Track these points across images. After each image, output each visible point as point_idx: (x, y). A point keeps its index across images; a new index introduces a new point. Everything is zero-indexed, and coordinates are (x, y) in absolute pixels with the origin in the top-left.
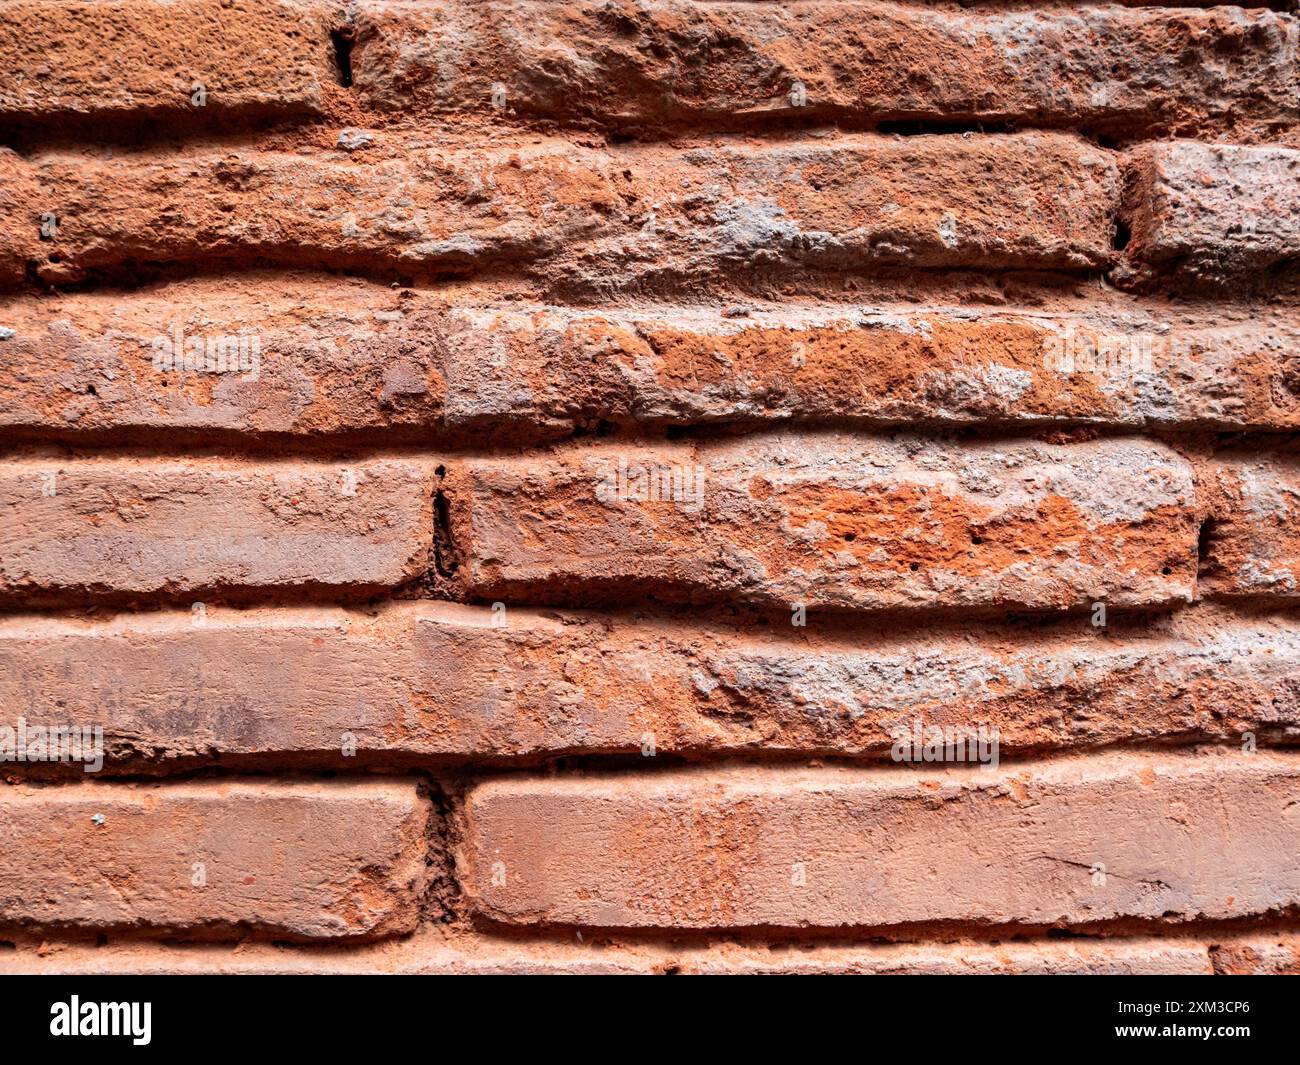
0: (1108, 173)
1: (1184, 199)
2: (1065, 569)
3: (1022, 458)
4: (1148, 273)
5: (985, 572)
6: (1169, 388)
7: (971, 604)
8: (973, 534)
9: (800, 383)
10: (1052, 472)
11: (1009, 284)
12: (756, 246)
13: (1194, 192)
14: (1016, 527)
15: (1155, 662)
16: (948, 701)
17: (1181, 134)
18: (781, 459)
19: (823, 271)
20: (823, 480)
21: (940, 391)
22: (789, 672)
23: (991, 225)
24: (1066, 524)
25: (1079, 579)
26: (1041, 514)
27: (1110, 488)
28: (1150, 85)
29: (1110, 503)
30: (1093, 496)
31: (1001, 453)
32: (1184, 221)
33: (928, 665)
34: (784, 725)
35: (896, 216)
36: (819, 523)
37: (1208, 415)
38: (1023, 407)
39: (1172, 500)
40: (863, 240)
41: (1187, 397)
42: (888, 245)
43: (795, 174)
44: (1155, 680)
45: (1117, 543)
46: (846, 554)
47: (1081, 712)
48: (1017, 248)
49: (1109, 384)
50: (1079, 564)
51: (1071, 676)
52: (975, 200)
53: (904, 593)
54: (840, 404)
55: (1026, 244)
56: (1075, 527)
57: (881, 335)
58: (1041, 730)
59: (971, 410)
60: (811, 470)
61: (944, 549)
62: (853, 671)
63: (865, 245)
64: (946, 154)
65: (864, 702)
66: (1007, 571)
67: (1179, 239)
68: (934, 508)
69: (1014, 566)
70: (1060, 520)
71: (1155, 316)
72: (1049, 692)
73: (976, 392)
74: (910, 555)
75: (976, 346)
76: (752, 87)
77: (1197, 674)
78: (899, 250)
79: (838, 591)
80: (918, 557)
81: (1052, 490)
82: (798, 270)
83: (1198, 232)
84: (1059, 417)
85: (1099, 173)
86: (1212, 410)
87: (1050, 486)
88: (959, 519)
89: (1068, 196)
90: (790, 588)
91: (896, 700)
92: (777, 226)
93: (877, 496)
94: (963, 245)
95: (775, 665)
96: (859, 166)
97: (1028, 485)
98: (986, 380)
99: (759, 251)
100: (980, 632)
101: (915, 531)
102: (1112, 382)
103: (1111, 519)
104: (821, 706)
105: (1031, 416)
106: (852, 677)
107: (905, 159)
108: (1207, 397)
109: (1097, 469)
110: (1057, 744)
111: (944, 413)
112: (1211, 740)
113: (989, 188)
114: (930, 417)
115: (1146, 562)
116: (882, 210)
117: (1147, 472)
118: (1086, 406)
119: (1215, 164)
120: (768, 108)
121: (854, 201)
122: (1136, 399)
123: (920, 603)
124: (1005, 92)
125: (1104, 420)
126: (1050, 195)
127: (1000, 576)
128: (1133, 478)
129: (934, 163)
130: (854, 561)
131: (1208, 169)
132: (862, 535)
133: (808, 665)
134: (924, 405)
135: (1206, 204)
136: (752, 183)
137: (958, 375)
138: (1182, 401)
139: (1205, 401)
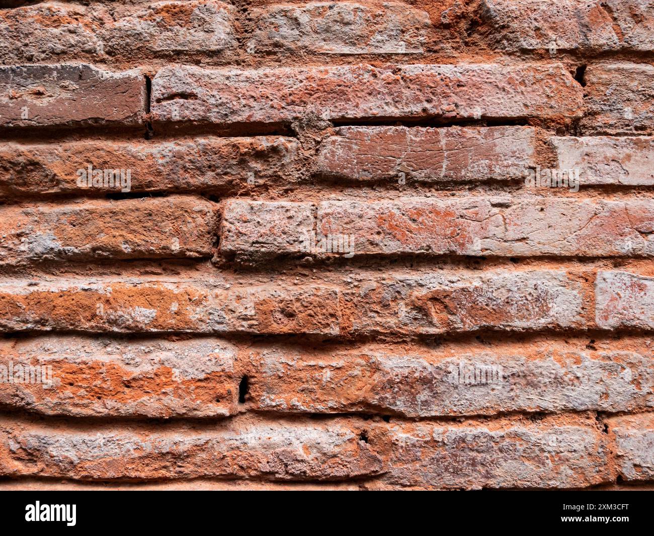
0: (208, 214)
1: (233, 228)
2: (166, 400)
3: (152, 348)
4: (224, 260)
5: (130, 401)
6: (225, 316)
7: (124, 415)
8: (125, 384)
9: (54, 316)
10: (163, 355)
11: (164, 266)
12: (43, 253)
13: (238, 225)
14: (145, 381)
15: (214, 442)
16: (115, 458)
17: (242, 195)
18: (46, 349)
19: (77, 262)
20: (61, 359)
21: (112, 320)
22: (48, 442)
23: (147, 241)
24: (169, 380)
25: (172, 405)
26: (156, 375)
27: (190, 363)
28: (226, 174)
29: (190, 370)
30: (182, 367)
31: (143, 347)
32: (232, 239)
33: (108, 441)
34: (47, 465)
35: (103, 239)
36: (58, 378)
37: (241, 329)
38: (152, 326)
39: (219, 369)
40: (88, 250)
41: (232, 320)
42: (100, 252)
43: (64, 219)
44: (214, 450)
45: (191, 389)
46: (68, 392)
47: (180, 464)
48: (161, 251)
49: (194, 314)
50: (173, 398)
51: (172, 448)
52: (141, 230)
53: (94, 410)
54: (71, 325)
55: (165, 249)
56: (172, 381)
57: (91, 294)
58: (161, 471)
59: (128, 328)
60: (57, 354)
61: (111, 391)
62: (75, 443)
63: (90, 252)
64: (130, 209)
65: (79, 457)
66: (139, 401)
67: (230, 247)
68: (108, 372)
69: (143, 398)
70: (166, 377)
71: (226, 280)
72: (163, 455)
73: (128, 320)
74: (96, 393)
75: (130, 299)
76: (46, 182)
77: (232, 448)
78: (105, 254)
79: (65, 408)
80: (100, 394)
81: (163, 364)
82: (64, 263)
83: (238, 244)
84: (169, 330)
85: (203, 213)
86: (244, 326)
87: (161, 362)
88: (118, 377)
89: (186, 227)
90: (45, 407)
91: (93, 456)
92: (52, 245)
93: (84, 366)
94: (134, 251)
95: (43, 439)
96: (90, 216)
97: (152, 362)
98: (133, 315)
99: (44, 256)
100: (134, 426)
101: (98, 382)
102: (197, 314)
103: (189, 378)
104: (61, 458)
105: (156, 330)
106: (75, 445)
107: (111, 212)
108: (240, 321)
109: (186, 354)
110: (169, 478)
111: (116, 329)
112: (242, 478)
113: (150, 224)
114: (109, 331)
115: (206, 397)
116: (98, 236)
117: (208, 356)
118: (182, 325)
119: (249, 211)
120: (53, 191)
121: (87, 232)
122: (208, 321)
123: (100, 414)
124: (158, 180)
125: (192, 331)
126: (178, 226)
127: (136, 403)
128: (202, 359)
129: (123, 214)
130: (72, 395)
131: (246, 214)
132: (76, 384)
133: (57, 439)
134: (106, 325)
135: (243, 230)
136: (46, 224)
137: (120, 313)
138: (229, 322)
139: (240, 322)
